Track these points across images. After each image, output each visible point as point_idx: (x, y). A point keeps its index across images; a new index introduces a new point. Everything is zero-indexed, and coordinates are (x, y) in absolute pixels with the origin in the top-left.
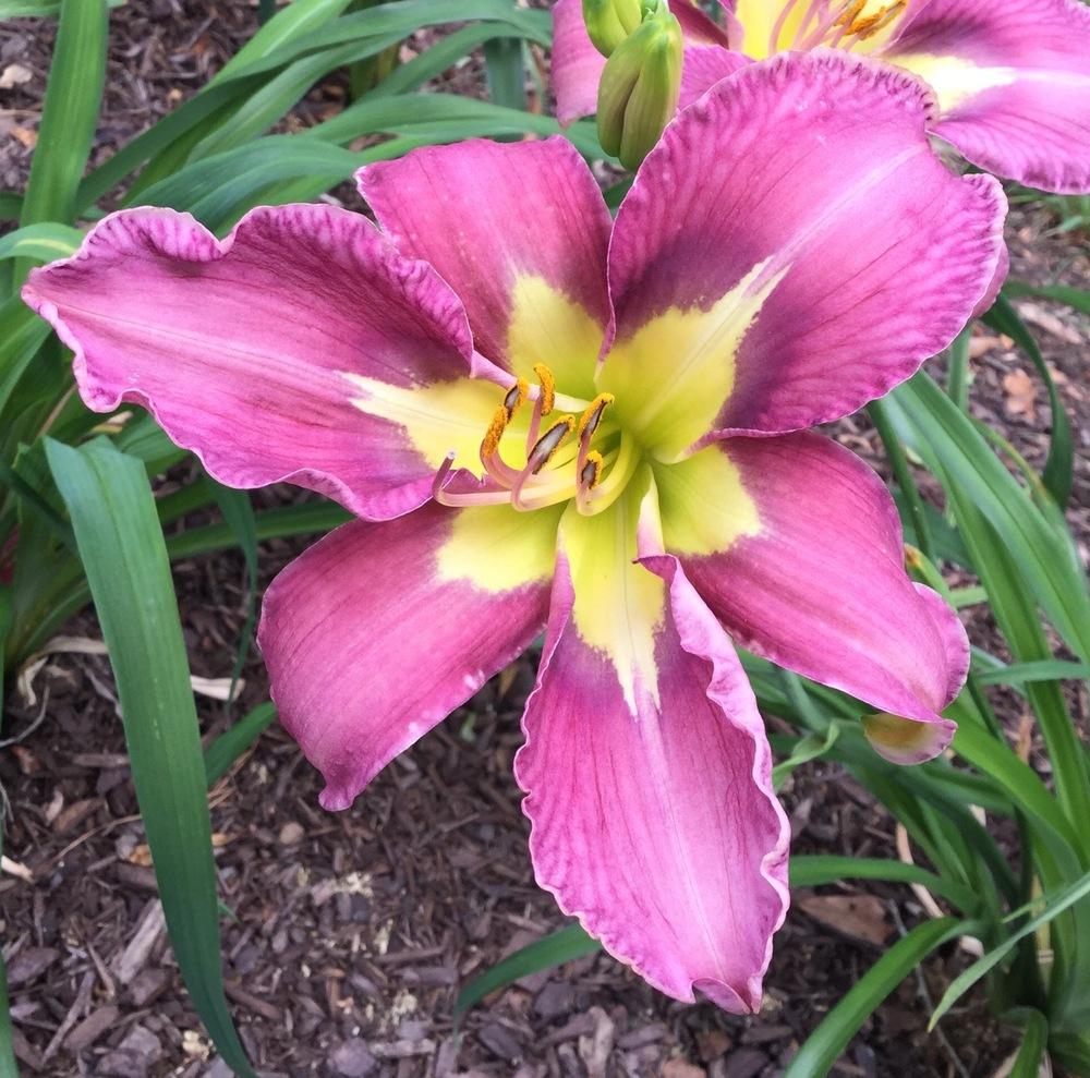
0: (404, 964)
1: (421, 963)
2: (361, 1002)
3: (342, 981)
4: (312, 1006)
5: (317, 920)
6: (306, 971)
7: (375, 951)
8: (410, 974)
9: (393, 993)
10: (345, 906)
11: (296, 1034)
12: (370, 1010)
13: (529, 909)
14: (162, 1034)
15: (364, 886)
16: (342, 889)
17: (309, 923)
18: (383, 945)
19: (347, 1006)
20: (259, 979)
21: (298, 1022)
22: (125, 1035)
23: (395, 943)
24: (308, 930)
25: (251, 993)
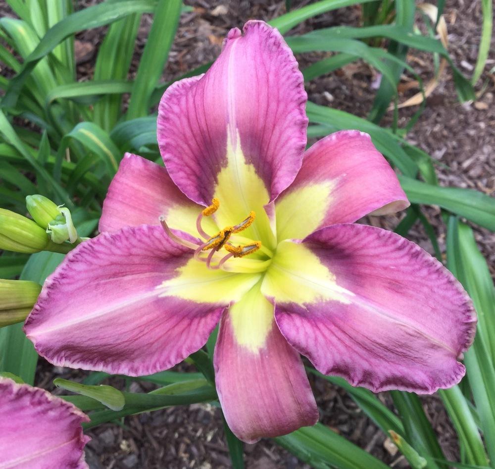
0: (214, 449)
1: (220, 452)
2: (191, 458)
3: (188, 446)
4: (173, 450)
5: (189, 416)
6: (176, 435)
7: (206, 438)
8: (214, 455)
9: (204, 460)
10: (201, 415)
11: (163, 459)
12: (193, 463)
13: (273, 448)
14: (116, 437)
15: (212, 410)
16: (203, 407)
17: (185, 416)
18: (209, 438)
19: (184, 456)
20: (159, 430)
21: (165, 454)
22: (103, 431)
23: (214, 440)
24: (184, 419)
25: (152, 435)
